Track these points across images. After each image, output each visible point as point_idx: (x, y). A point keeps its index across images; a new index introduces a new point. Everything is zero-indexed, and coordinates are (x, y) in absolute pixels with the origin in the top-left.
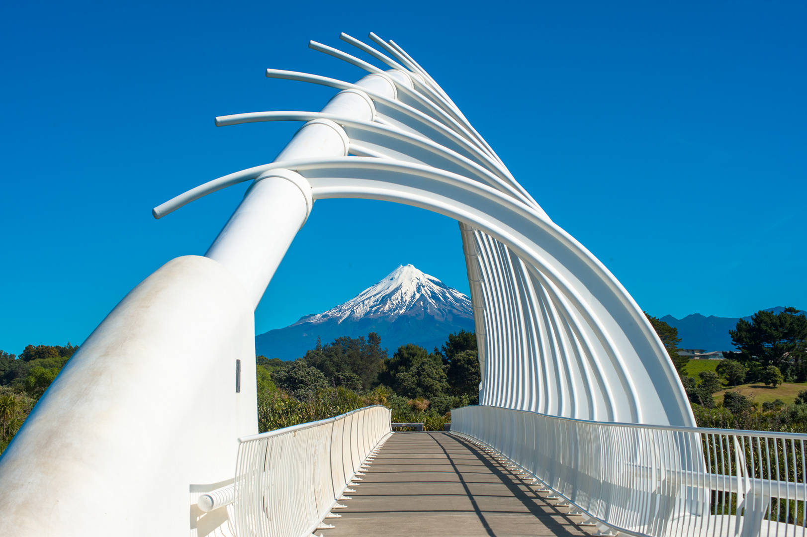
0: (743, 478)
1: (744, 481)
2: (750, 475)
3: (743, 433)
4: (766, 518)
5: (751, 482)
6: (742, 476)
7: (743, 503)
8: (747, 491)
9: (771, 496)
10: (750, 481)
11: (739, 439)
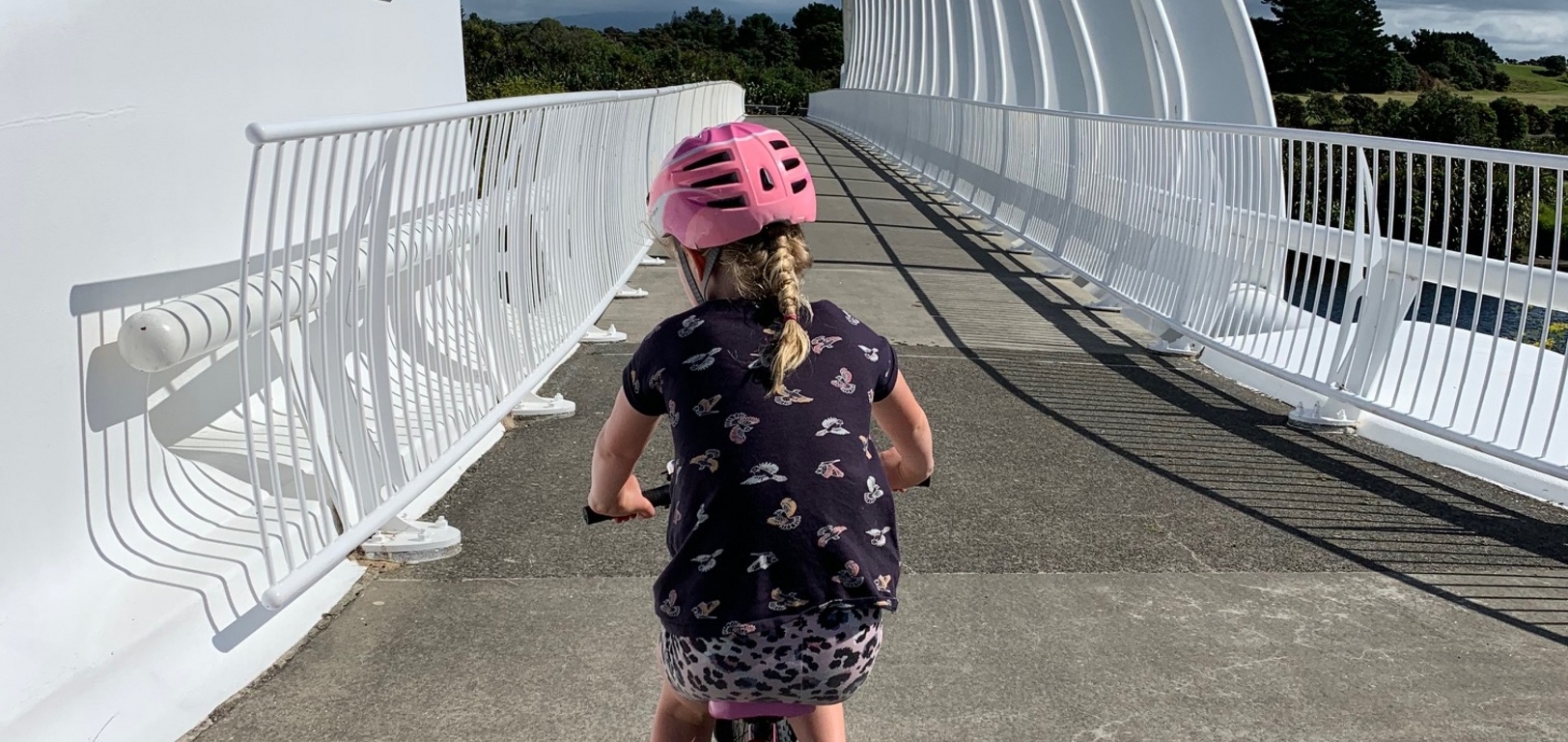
0: (1368, 236)
1: (1369, 243)
2: (1384, 233)
3: (1378, 143)
4: (1408, 317)
5: (1386, 245)
6: (1367, 231)
7: (1362, 285)
8: (1374, 262)
9: (1423, 280)
10: (1383, 243)
11: (1369, 153)
